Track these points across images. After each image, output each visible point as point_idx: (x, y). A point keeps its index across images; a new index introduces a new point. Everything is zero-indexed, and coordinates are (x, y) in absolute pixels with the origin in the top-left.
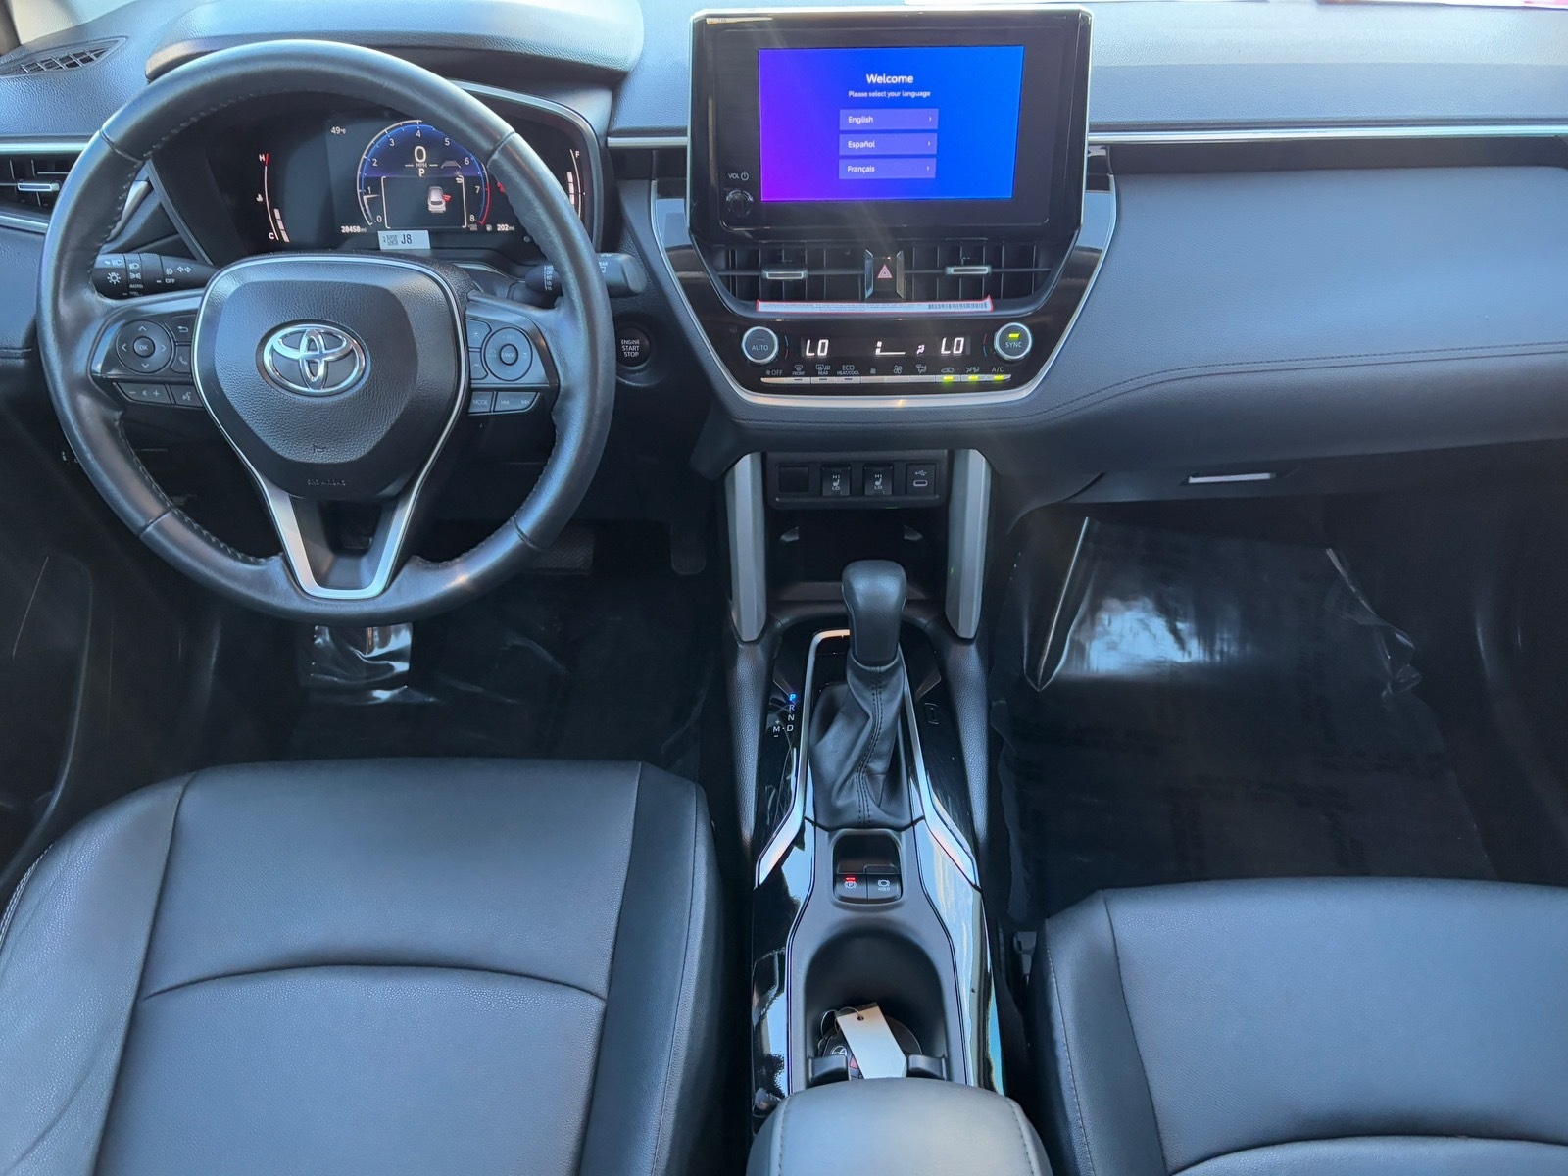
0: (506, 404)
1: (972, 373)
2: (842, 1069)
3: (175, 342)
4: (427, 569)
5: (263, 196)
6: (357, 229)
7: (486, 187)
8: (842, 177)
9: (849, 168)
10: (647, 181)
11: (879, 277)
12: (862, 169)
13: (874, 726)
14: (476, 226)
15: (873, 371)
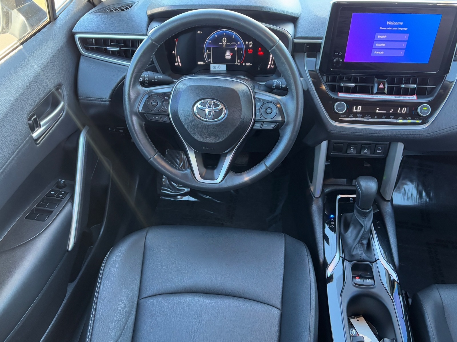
0: (266, 126)
1: (408, 119)
2: (363, 341)
3: (164, 102)
4: (235, 175)
5: (175, 52)
6: (202, 63)
7: (244, 51)
8: (372, 55)
9: (375, 52)
10: (303, 53)
11: (379, 87)
12: (379, 53)
13: (365, 229)
14: (240, 63)
15: (376, 117)
